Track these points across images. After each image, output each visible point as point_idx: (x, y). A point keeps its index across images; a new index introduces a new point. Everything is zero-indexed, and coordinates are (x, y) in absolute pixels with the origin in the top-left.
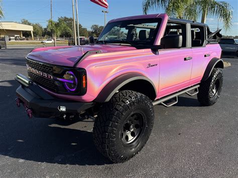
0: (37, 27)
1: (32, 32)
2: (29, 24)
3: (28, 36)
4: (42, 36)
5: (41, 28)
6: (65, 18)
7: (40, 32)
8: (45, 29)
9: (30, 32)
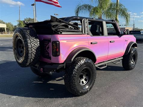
0: (9, 25)
1: (5, 29)
2: (4, 23)
3: (3, 31)
4: (13, 31)
5: (12, 25)
6: (29, 18)
7: (11, 29)
8: (15, 26)
9: (4, 28)
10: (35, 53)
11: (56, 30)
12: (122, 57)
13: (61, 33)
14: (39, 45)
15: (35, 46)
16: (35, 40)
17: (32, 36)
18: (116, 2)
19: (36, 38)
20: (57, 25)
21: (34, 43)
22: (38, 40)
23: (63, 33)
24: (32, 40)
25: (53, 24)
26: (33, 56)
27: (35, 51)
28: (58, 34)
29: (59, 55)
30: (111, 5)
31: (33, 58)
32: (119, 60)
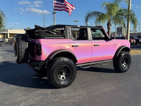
10: (24, 53)
11: (39, 35)
12: (112, 59)
13: (44, 37)
14: (28, 47)
15: (24, 47)
16: (25, 43)
17: (23, 40)
18: (127, 8)
19: (26, 42)
20: (40, 32)
21: (24, 45)
22: (28, 43)
23: (45, 38)
24: (22, 43)
25: (37, 31)
26: (23, 55)
27: (24, 51)
28: (41, 38)
29: (41, 54)
30: (120, 11)
31: (23, 57)
32: (107, 62)
